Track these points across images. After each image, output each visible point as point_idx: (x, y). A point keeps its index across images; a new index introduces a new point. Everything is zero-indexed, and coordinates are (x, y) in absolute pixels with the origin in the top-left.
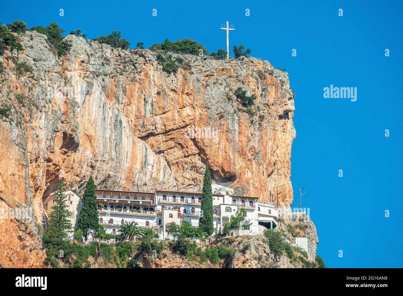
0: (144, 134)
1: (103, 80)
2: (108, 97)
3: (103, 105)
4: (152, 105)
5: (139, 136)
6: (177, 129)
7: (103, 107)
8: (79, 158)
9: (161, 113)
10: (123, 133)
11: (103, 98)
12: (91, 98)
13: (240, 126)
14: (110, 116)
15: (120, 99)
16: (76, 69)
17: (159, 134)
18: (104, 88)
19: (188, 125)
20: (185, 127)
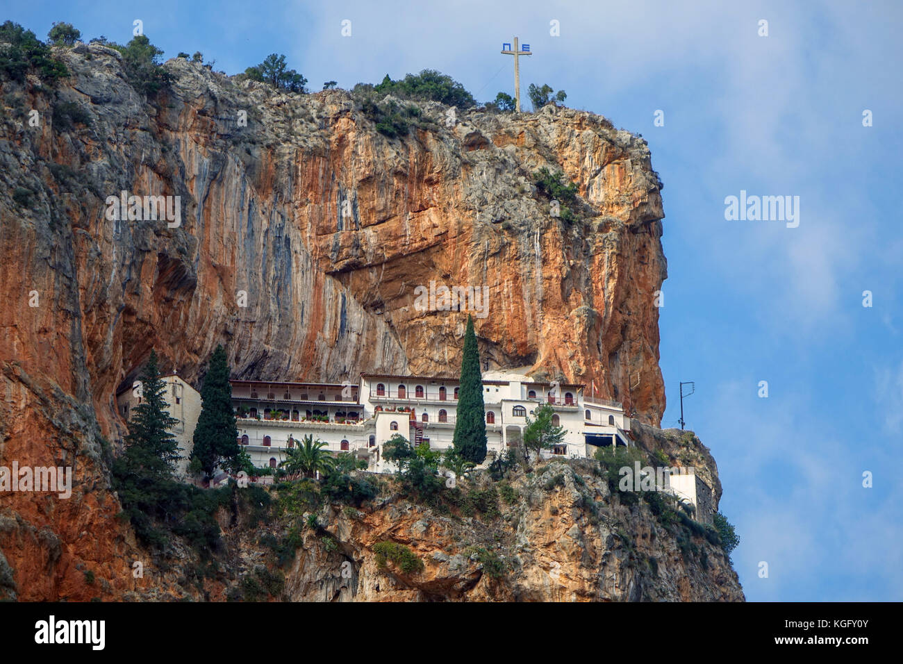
0: (338, 267)
1: (248, 152)
2: (258, 187)
3: (250, 206)
4: (355, 206)
5: (329, 270)
6: (410, 254)
7: (250, 209)
8: (198, 314)
9: (375, 221)
10: (294, 264)
11: (248, 191)
13: (543, 247)
14: (264, 229)
15: (285, 194)
16: (189, 126)
17: (370, 267)
18: (249, 169)
19: (434, 246)
20: (425, 250)
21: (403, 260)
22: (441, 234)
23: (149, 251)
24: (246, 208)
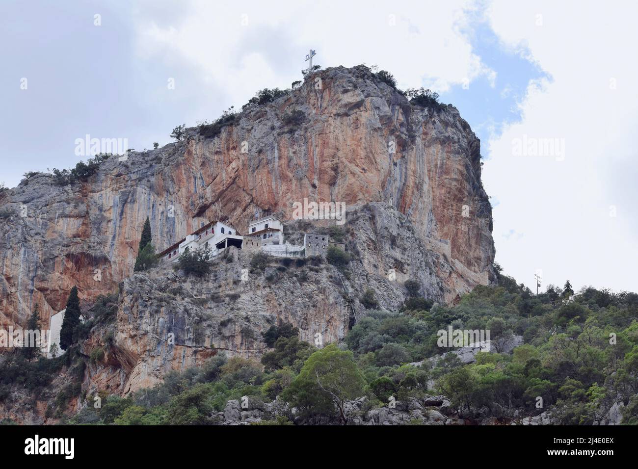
0: (195, 212)
1: (149, 181)
2: (158, 194)
3: (153, 205)
4: (202, 179)
5: (193, 215)
6: (228, 187)
7: (153, 207)
8: (118, 269)
9: (211, 180)
10: (176, 221)
11: (152, 198)
12: (136, 206)
13: (280, 150)
14: (160, 212)
15: (171, 190)
16: (109, 185)
17: (213, 203)
18: (151, 188)
19: (235, 178)
20: (234, 182)
21: (226, 192)
22: (237, 171)
23: (57, 257)
24: (151, 206)
